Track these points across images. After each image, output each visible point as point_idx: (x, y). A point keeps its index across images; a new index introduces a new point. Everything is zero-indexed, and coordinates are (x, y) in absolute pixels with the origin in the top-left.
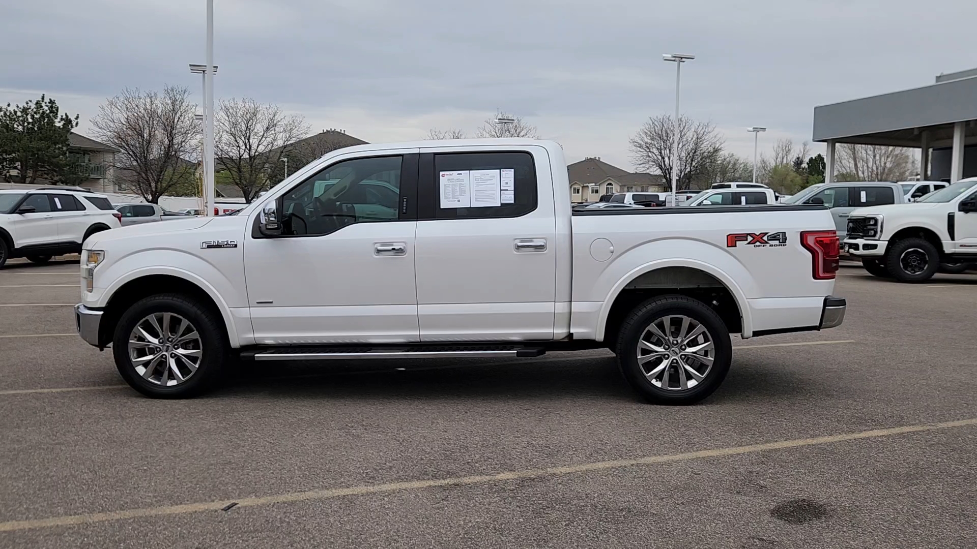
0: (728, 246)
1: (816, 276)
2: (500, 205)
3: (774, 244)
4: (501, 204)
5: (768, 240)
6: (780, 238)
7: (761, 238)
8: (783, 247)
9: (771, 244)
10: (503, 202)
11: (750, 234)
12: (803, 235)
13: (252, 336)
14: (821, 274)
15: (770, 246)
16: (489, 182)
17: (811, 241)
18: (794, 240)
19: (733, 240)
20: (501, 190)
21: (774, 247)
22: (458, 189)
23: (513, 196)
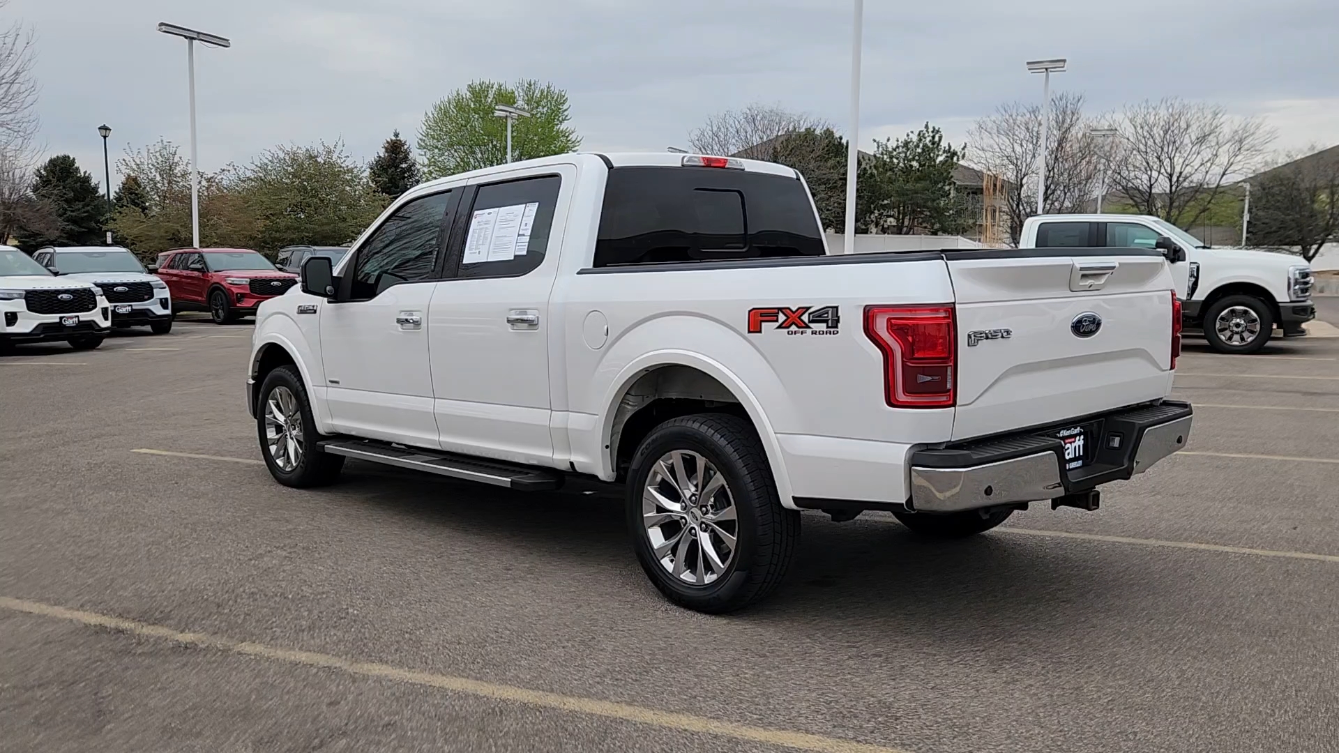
0: (749, 332)
1: (891, 401)
2: (512, 258)
3: (818, 330)
4: (515, 256)
5: (810, 322)
6: (829, 318)
7: (799, 318)
8: (832, 335)
9: (815, 329)
10: (517, 253)
11: (780, 309)
12: (869, 314)
13: (330, 421)
14: (902, 397)
15: (812, 333)
16: (511, 224)
17: (881, 326)
18: (852, 321)
19: (759, 318)
20: (519, 235)
21: (818, 336)
22: (482, 235)
23: (527, 244)
